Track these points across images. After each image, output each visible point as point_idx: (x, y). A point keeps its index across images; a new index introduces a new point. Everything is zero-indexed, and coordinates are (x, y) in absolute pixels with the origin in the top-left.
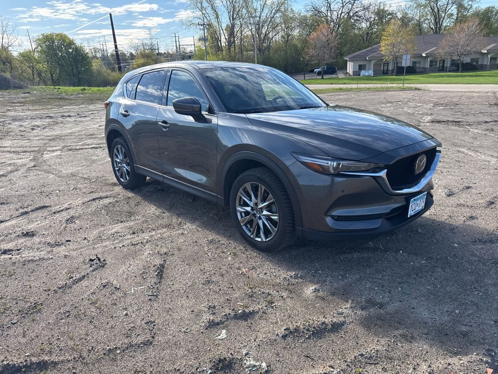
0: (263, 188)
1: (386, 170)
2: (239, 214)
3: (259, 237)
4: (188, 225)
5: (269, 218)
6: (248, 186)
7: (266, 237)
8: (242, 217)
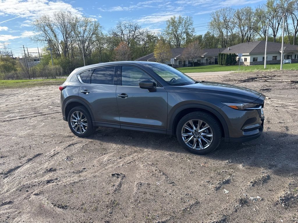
1: (261, 106)
6: (190, 121)
8: (185, 139)
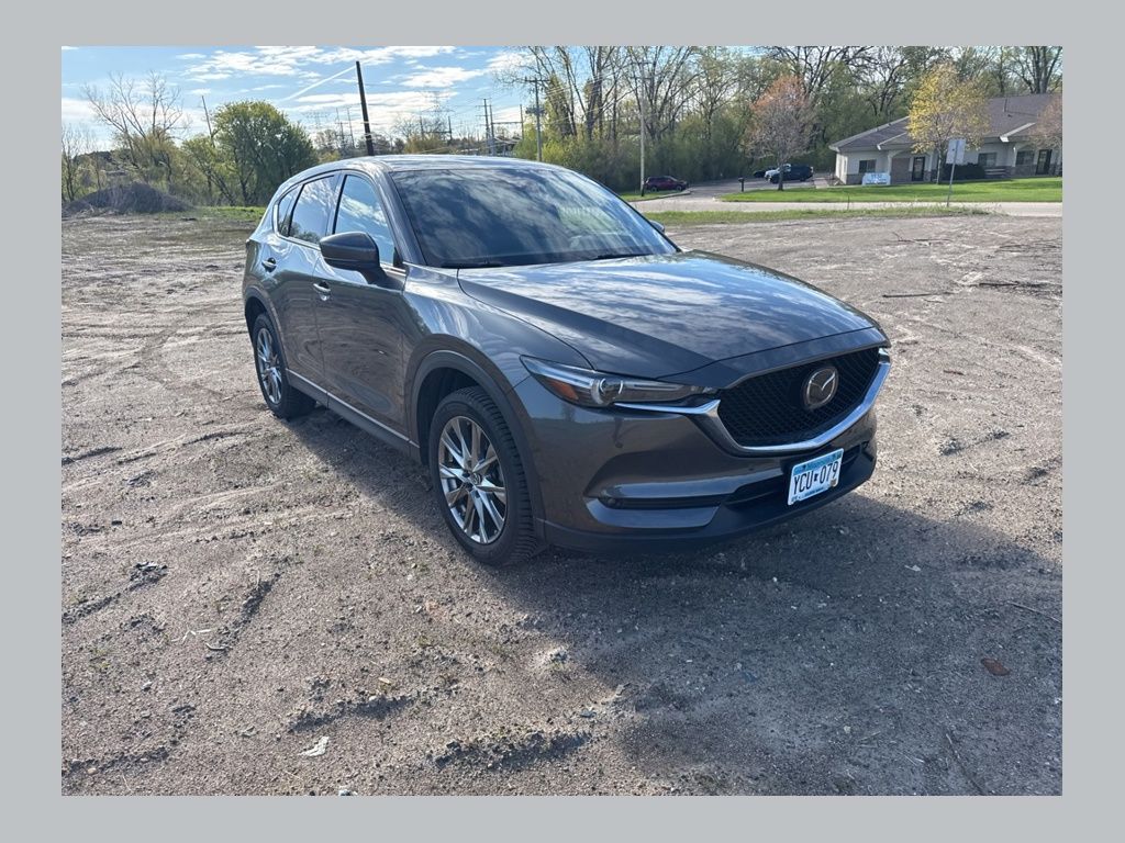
0: (479, 430)
1: (718, 402)
2: (444, 483)
3: (478, 534)
4: (363, 499)
5: (492, 497)
6: (455, 423)
7: (489, 535)
8: (451, 489)
